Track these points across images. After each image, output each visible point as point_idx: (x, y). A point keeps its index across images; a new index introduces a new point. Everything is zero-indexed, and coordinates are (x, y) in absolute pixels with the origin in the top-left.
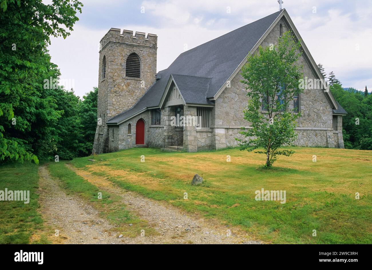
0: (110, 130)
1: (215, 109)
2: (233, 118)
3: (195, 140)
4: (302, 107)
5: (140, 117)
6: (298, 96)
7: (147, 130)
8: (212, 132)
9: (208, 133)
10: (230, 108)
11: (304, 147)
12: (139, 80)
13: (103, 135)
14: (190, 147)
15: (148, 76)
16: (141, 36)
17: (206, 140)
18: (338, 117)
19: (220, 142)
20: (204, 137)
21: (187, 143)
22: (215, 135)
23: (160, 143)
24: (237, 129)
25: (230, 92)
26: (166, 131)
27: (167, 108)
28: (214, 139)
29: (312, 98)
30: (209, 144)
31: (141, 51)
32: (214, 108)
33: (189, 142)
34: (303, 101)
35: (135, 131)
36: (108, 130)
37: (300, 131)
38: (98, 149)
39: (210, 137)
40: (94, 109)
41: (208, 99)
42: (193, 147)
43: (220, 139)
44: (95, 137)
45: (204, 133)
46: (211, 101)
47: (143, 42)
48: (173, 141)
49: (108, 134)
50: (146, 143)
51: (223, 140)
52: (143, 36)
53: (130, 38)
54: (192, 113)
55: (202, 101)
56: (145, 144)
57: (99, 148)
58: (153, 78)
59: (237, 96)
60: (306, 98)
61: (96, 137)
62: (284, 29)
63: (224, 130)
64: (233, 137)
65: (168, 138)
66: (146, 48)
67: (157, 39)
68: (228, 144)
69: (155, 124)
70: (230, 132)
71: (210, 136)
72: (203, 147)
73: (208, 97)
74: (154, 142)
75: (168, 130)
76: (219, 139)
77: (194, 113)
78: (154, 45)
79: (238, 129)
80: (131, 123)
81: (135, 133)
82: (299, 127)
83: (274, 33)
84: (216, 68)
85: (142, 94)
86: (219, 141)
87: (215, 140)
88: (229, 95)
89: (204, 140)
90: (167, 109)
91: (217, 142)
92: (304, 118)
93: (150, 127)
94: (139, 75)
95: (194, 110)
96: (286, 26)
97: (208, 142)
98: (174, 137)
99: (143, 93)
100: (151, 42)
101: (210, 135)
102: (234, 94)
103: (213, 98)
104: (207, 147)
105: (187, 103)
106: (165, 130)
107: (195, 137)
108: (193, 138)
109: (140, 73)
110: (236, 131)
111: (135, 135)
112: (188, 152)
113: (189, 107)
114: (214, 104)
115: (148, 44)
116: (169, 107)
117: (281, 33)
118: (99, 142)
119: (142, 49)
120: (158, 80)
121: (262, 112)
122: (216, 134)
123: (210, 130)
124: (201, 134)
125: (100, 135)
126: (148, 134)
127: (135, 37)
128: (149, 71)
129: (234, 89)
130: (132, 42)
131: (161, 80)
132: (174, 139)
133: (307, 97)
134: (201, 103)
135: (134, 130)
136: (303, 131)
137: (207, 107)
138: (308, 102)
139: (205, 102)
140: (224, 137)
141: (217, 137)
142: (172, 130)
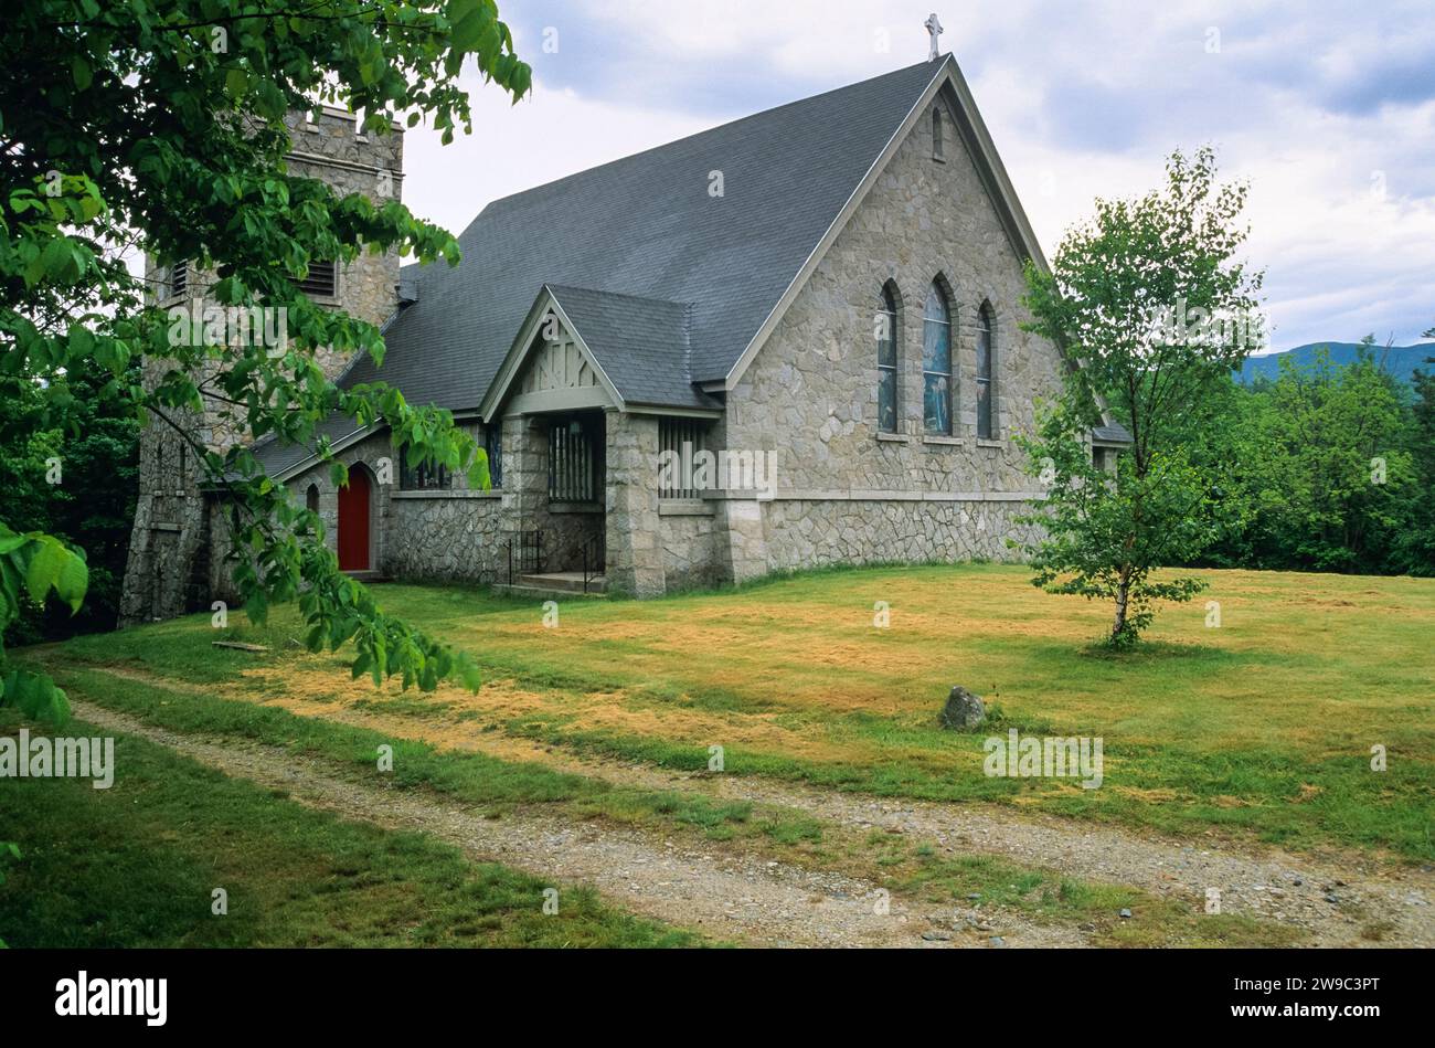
0: (214, 512)
1: (725, 426)
2: (787, 462)
3: (655, 548)
4: (1004, 419)
5: (355, 458)
6: (989, 376)
7: (381, 511)
8: (713, 516)
9: (700, 521)
10: (777, 423)
11: (1012, 563)
12: (332, 303)
13: (179, 532)
14: (641, 578)
15: (366, 288)
16: (339, 122)
17: (692, 549)
18: (1107, 453)
19: (748, 556)
20: (684, 534)
21: (627, 561)
22: (727, 528)
23: (448, 563)
24: (798, 504)
25: (775, 359)
26: (514, 514)
27: (516, 422)
28: (720, 545)
29: (1032, 386)
30: (703, 564)
31: (340, 185)
32: (721, 423)
33: (634, 558)
34: (1006, 395)
35: (335, 513)
36: (207, 514)
37: (997, 506)
38: (150, 593)
39: (705, 538)
40: (106, 423)
41: (697, 386)
42: (649, 575)
43: (746, 542)
44: (133, 543)
45: (686, 519)
46: (711, 394)
47: (348, 149)
48: (542, 554)
49: (208, 529)
50: (378, 564)
51: (757, 547)
52: (345, 124)
53: (297, 128)
54: (642, 444)
55: (677, 396)
56: (373, 569)
57: (156, 591)
58: (386, 299)
59: (798, 375)
60: (1015, 386)
61: (139, 542)
62: (947, 129)
63: (756, 506)
64: (786, 533)
65: (525, 544)
66: (358, 176)
67: (400, 139)
68: (771, 561)
69: (421, 486)
70: (778, 515)
71: (706, 531)
72: (684, 573)
73: (701, 379)
74: (415, 558)
75: (522, 510)
76: (741, 544)
77: (650, 443)
78: (389, 162)
79: (802, 501)
80: (318, 481)
81: (335, 522)
82: (993, 490)
83: (916, 142)
84: (697, 265)
85: (343, 363)
86: (743, 550)
87: (728, 547)
88: (773, 371)
89: (685, 547)
90: (518, 427)
91: (735, 554)
92: (1009, 458)
93: (394, 499)
94: (331, 285)
95: (651, 429)
96: (951, 121)
97: (701, 556)
98: (544, 538)
99: (346, 359)
100: (379, 149)
101: (705, 527)
102: (789, 367)
103: (722, 382)
104: (696, 575)
105: (628, 404)
106: (507, 510)
107: (657, 538)
108: (647, 543)
109: (331, 278)
110: (796, 508)
111: (334, 534)
112: (634, 597)
113: (633, 417)
114: (721, 407)
115: (365, 158)
116: (526, 416)
117: (937, 142)
118: (151, 565)
119: (341, 179)
120: (404, 305)
121: (880, 438)
122: (731, 523)
123: (707, 509)
124: (676, 523)
125: (159, 535)
126: (386, 526)
127: (315, 129)
128: (369, 269)
129: (790, 348)
130: (302, 147)
131: (421, 305)
132: (544, 547)
133: (1017, 382)
134: (677, 403)
135: (329, 512)
136: (1006, 506)
137: (692, 419)
138: (1020, 399)
139: (689, 399)
140: (759, 534)
141: (735, 537)
142: (536, 509)
